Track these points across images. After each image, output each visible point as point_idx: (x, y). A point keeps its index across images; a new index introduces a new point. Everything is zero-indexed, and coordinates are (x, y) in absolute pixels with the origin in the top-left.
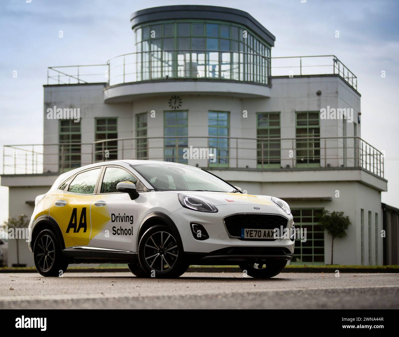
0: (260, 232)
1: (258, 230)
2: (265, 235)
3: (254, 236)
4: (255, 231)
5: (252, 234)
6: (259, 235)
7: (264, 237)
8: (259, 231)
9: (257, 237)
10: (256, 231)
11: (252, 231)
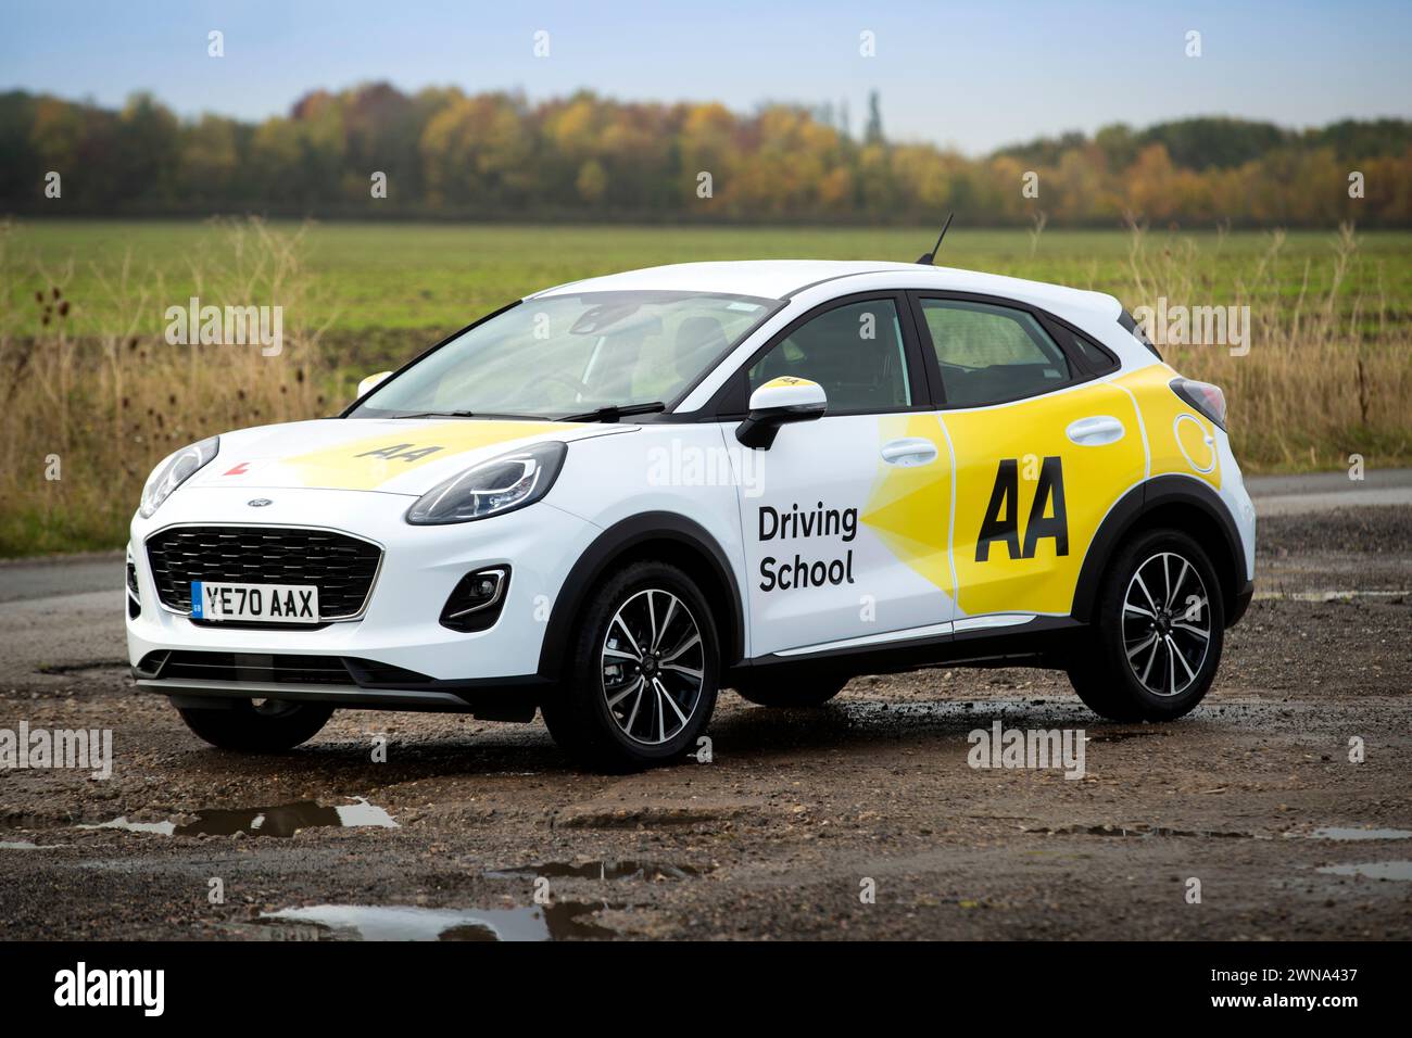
0: (255, 596)
1: (249, 587)
2: (275, 608)
3: (236, 611)
4: (238, 591)
5: (229, 601)
6: (256, 608)
7: (272, 614)
8: (253, 592)
9: (247, 616)
10: (244, 591)
11: (229, 590)
